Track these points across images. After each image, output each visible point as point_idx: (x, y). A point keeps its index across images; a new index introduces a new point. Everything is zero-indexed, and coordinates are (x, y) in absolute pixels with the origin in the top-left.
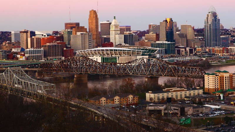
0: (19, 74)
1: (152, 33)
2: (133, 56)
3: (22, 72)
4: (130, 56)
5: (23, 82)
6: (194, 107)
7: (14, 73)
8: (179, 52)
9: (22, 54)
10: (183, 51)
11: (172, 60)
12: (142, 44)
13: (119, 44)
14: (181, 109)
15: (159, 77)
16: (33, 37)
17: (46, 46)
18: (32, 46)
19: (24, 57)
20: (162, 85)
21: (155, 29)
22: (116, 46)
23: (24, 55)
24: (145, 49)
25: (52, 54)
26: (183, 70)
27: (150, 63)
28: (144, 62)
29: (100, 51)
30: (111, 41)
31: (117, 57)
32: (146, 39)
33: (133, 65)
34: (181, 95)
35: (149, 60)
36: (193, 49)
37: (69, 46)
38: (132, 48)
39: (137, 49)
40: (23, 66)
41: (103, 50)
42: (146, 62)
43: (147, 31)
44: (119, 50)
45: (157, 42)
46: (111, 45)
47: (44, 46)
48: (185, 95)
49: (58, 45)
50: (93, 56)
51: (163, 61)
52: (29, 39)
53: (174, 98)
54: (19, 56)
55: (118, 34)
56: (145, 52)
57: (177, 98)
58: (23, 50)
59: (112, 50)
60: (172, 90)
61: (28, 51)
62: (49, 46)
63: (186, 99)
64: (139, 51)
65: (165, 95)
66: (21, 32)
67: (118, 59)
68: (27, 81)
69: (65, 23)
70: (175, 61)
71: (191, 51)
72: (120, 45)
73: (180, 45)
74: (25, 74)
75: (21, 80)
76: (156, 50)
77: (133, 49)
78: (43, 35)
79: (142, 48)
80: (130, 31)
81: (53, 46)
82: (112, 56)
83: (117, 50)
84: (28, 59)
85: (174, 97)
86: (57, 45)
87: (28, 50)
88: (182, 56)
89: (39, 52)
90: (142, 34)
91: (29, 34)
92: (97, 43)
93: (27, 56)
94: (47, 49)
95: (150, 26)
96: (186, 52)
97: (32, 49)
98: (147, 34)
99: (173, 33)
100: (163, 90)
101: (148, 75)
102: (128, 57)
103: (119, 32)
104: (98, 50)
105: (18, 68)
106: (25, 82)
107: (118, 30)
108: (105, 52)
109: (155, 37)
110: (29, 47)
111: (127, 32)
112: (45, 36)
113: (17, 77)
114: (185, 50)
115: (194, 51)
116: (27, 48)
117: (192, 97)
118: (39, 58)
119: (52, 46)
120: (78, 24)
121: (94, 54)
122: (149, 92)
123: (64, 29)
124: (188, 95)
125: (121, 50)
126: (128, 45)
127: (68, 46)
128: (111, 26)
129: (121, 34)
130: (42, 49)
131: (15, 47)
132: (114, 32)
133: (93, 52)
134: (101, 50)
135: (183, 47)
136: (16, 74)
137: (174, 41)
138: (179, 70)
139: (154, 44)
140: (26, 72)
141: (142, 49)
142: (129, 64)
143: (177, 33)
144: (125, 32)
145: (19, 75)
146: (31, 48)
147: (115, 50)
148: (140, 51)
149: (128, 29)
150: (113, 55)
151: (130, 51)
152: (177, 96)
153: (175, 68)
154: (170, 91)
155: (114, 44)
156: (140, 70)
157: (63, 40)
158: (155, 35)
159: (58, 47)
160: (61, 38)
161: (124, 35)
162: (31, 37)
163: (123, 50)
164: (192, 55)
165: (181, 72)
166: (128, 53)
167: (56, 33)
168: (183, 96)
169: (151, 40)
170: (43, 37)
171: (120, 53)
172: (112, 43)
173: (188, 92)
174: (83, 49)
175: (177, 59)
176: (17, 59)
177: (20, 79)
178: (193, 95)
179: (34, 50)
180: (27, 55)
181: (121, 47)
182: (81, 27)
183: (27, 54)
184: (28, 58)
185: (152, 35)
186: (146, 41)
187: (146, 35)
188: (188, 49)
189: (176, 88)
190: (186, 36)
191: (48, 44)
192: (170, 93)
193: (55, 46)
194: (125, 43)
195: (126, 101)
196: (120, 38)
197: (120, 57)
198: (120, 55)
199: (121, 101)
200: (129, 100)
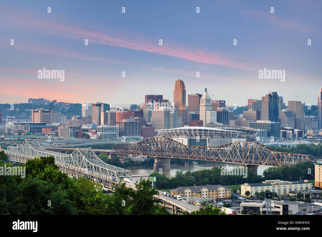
0: (89, 156)
1: (251, 109)
2: (227, 138)
3: (93, 154)
4: (224, 138)
5: (93, 166)
6: (300, 205)
7: (83, 155)
8: (285, 135)
9: (93, 132)
10: (290, 134)
11: (277, 145)
12: (239, 123)
13: (210, 123)
14: (284, 206)
15: (258, 166)
16: (107, 111)
17: (121, 123)
18: (106, 122)
19: (95, 135)
20: (261, 176)
21: (256, 105)
22: (207, 126)
23: (96, 133)
24: (243, 129)
25: (128, 133)
26: (288, 158)
27: (247, 148)
28: (241, 147)
29: (186, 131)
30: (201, 118)
31: (207, 139)
32: (244, 117)
33: (227, 149)
34: (285, 191)
35: (246, 145)
36: (302, 132)
37: (150, 124)
38: (226, 128)
39: (233, 130)
40: (94, 147)
41: (190, 130)
42: (242, 146)
43: (246, 107)
44: (210, 130)
45: (258, 122)
46: (201, 124)
47: (119, 122)
48: (290, 189)
49: (137, 123)
50: (178, 137)
51: (263, 145)
52: (102, 113)
53: (276, 193)
54: (90, 134)
55: (210, 110)
56: (241, 134)
57: (280, 193)
58: (94, 127)
59: (201, 130)
60: (273, 182)
61: (100, 128)
62: (125, 123)
63: (290, 194)
64: (234, 132)
65: (265, 189)
66: (93, 105)
67: (209, 141)
68: (97, 165)
69: (145, 95)
70: (280, 146)
71: (300, 134)
72: (211, 125)
73: (286, 126)
74: (96, 156)
75: (92, 164)
76: (256, 132)
77: (228, 130)
78: (118, 109)
79: (239, 129)
80: (225, 106)
81: (131, 123)
82: (201, 137)
83: (207, 130)
84: (100, 138)
85: (276, 191)
86: (135, 122)
87: (100, 127)
88: (289, 139)
89: (113, 129)
90: (240, 110)
91: (102, 107)
92: (183, 121)
93: (99, 135)
94: (123, 126)
95: (249, 101)
96: (294, 136)
97: (105, 126)
98: (246, 112)
99: (278, 110)
100: (263, 182)
101: (245, 163)
102: (221, 139)
103: (211, 108)
104: (184, 130)
105: (88, 149)
106: (95, 167)
107: (210, 106)
108: (193, 132)
109: (255, 115)
110: (101, 124)
111: (221, 108)
112: (121, 110)
113: (87, 160)
114: (293, 132)
115: (303, 134)
116: (100, 124)
117: (299, 192)
118: (113, 137)
119: (129, 123)
120: (161, 97)
121: (179, 134)
122: (245, 184)
123: (144, 103)
124: (293, 190)
125: (213, 131)
126: (221, 124)
127: (148, 123)
128: (201, 100)
129: (213, 110)
130: (117, 126)
131: (85, 123)
132: (204, 108)
133: (178, 132)
134: (188, 129)
135: (291, 128)
136: (86, 156)
137: (280, 121)
138: (284, 157)
139: (254, 123)
140: (98, 153)
141: (238, 130)
142: (222, 148)
143: (283, 110)
144: (218, 108)
145: (89, 158)
146: (105, 124)
147: (205, 130)
148: (237, 132)
149: (222, 104)
150: (203, 136)
151: (224, 131)
152: (279, 190)
153: (279, 155)
154: (271, 184)
155: (204, 122)
156: (235, 155)
157: (142, 117)
158: (255, 112)
159: (137, 124)
160: (140, 113)
161: (217, 112)
162: (105, 111)
163: (215, 131)
164: (301, 138)
165: (286, 160)
166: (222, 135)
167: (134, 107)
168: (288, 191)
169: (251, 119)
170: (119, 111)
171: (212, 134)
172: (202, 122)
173: (293, 186)
174: (167, 128)
175: (282, 143)
176: (88, 137)
177: (90, 163)
178: (299, 190)
179: (108, 127)
180: (99, 133)
181: (213, 127)
182: (165, 100)
183: (99, 131)
184: (100, 136)
185: (252, 112)
186: (244, 120)
187: (244, 112)
188: (296, 131)
189: (279, 180)
190: (295, 115)
191: (124, 121)
192: (271, 187)
193: (133, 123)
194: (217, 122)
195: (216, 194)
196: (212, 115)
197: (210, 139)
198: (211, 137)
199: (209, 194)
200: (220, 194)
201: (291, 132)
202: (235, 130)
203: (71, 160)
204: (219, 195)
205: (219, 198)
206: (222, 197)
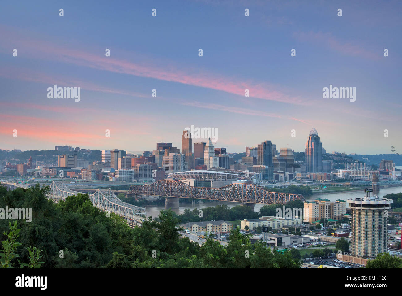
0: (109, 196)
1: (249, 156)
2: (228, 180)
3: (112, 194)
5: (113, 205)
6: (292, 238)
7: (104, 195)
8: (277, 177)
9: (112, 175)
10: (282, 176)
11: (270, 186)
12: (238, 168)
13: (213, 167)
14: (278, 239)
15: (256, 204)
16: (124, 157)
17: (136, 167)
18: (122, 167)
19: (114, 178)
20: (258, 213)
21: (253, 151)
22: (211, 169)
23: (114, 176)
24: (242, 173)
25: (142, 176)
26: (281, 197)
27: (246, 189)
28: (240, 188)
29: (193, 174)
30: (205, 163)
31: (211, 181)
32: (242, 162)
33: (228, 190)
34: (279, 225)
35: (245, 186)
36: (292, 174)
37: (161, 168)
38: (227, 171)
39: (233, 173)
40: (113, 188)
41: (196, 173)
42: (242, 187)
43: (244, 153)
44: (213, 174)
45: (255, 166)
46: (205, 168)
47: (135, 167)
48: (283, 224)
49: (150, 167)
50: (185, 180)
51: (260, 186)
52: (120, 159)
53: (271, 227)
54: (109, 177)
55: (213, 156)
56: (240, 177)
57: (274, 227)
58: (113, 171)
59: (206, 173)
60: (269, 218)
61: (118, 172)
62: (139, 167)
63: (283, 228)
65: (262, 223)
66: (111, 152)
67: (212, 183)
68: (116, 203)
69: (157, 143)
70: (273, 187)
71: (291, 177)
72: (214, 169)
73: (279, 170)
74: (115, 196)
75: (111, 203)
76: (253, 175)
77: (229, 173)
78: (133, 155)
79: (238, 172)
80: (226, 153)
81: (144, 167)
82: (206, 179)
83: (211, 174)
84: (118, 181)
85: (271, 226)
87: (118, 170)
88: (281, 181)
89: (129, 173)
90: (239, 156)
91: (120, 154)
92: (190, 166)
93: (117, 177)
94: (138, 170)
95: (247, 148)
96: (285, 178)
97: (122, 170)
98: (244, 157)
99: (272, 156)
100: (260, 218)
101: (244, 201)
102: (223, 181)
103: (214, 154)
104: (191, 173)
105: (108, 190)
106: (114, 205)
107: (213, 152)
108: (198, 176)
109: (252, 160)
110: (119, 168)
111: (223, 154)
112: (136, 156)
113: (107, 199)
114: (285, 175)
115: (293, 177)
116: (117, 168)
117: (290, 226)
118: (129, 179)
119: (143, 167)
120: (171, 144)
121: (187, 177)
122: (245, 220)
123: (156, 149)
124: (286, 224)
125: (215, 174)
126: (223, 168)
127: (159, 168)
128: (205, 147)
129: (216, 156)
130: (133, 170)
131: (105, 167)
132: (208, 154)
133: (186, 175)
134: (194, 173)
135: (282, 172)
136: (106, 196)
137: (273, 165)
138: (278, 197)
139: (251, 168)
140: (116, 194)
141: (237, 174)
142: (224, 189)
143: (276, 156)
144: (220, 154)
145: (109, 197)
146: (122, 168)
147: (209, 173)
149: (224, 150)
150: (207, 178)
151: (226, 175)
152: (274, 225)
153: (273, 195)
154: (267, 219)
155: (208, 167)
156: (235, 195)
157: (154, 161)
158: (252, 158)
160: (153, 159)
161: (219, 158)
162: (122, 157)
163: (218, 174)
164: (291, 180)
165: (279, 199)
166: (224, 177)
167: (147, 153)
168: (281, 225)
169: (248, 164)
170: (134, 157)
171: (215, 176)
172: (206, 166)
174: (176, 171)
175: (275, 185)
176: (108, 179)
177: (110, 202)
178: (291, 225)
179: (125, 171)
180: (117, 176)
181: (216, 171)
182: (174, 147)
183: (117, 175)
184: (118, 179)
185: (249, 158)
186: (242, 164)
187: (242, 158)
188: (287, 174)
190: (286, 161)
191: (139, 165)
192: (267, 222)
193: (146, 167)
194: (219, 166)
195: (220, 228)
196: (215, 160)
197: (214, 181)
198: (214, 179)
199: (214, 229)
200: (223, 228)
201: (283, 175)
202: (234, 173)
203: (93, 199)
204: (222, 230)
205: (222, 232)
206: (224, 231)
